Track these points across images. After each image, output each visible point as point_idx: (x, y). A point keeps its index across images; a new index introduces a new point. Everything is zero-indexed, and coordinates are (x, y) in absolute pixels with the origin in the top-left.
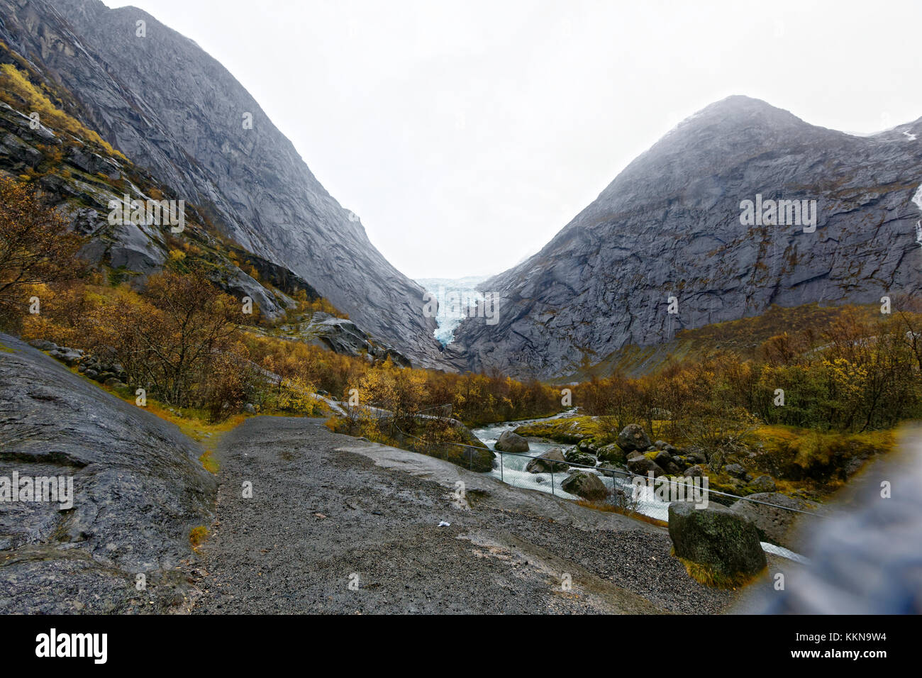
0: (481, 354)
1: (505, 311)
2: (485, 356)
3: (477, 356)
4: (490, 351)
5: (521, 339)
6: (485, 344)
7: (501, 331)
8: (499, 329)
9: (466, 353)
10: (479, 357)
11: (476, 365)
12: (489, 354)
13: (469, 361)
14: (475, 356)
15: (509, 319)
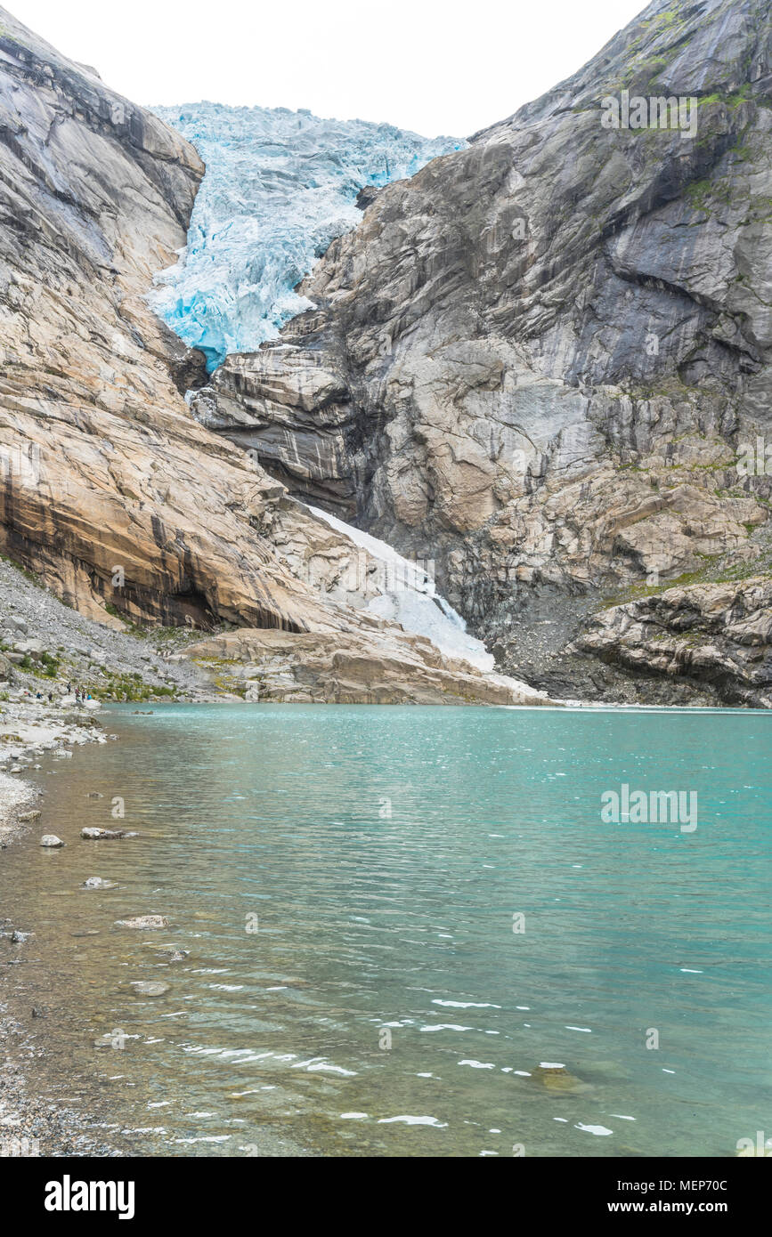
0: (426, 405)
1: (571, 173)
2: (449, 414)
3: (401, 418)
4: (482, 385)
5: (671, 310)
6: (455, 351)
7: (545, 277)
8: (536, 269)
9: (338, 397)
10: (414, 416)
11: (396, 462)
12: (473, 403)
13: (355, 443)
14: (388, 417)
15: (594, 211)
